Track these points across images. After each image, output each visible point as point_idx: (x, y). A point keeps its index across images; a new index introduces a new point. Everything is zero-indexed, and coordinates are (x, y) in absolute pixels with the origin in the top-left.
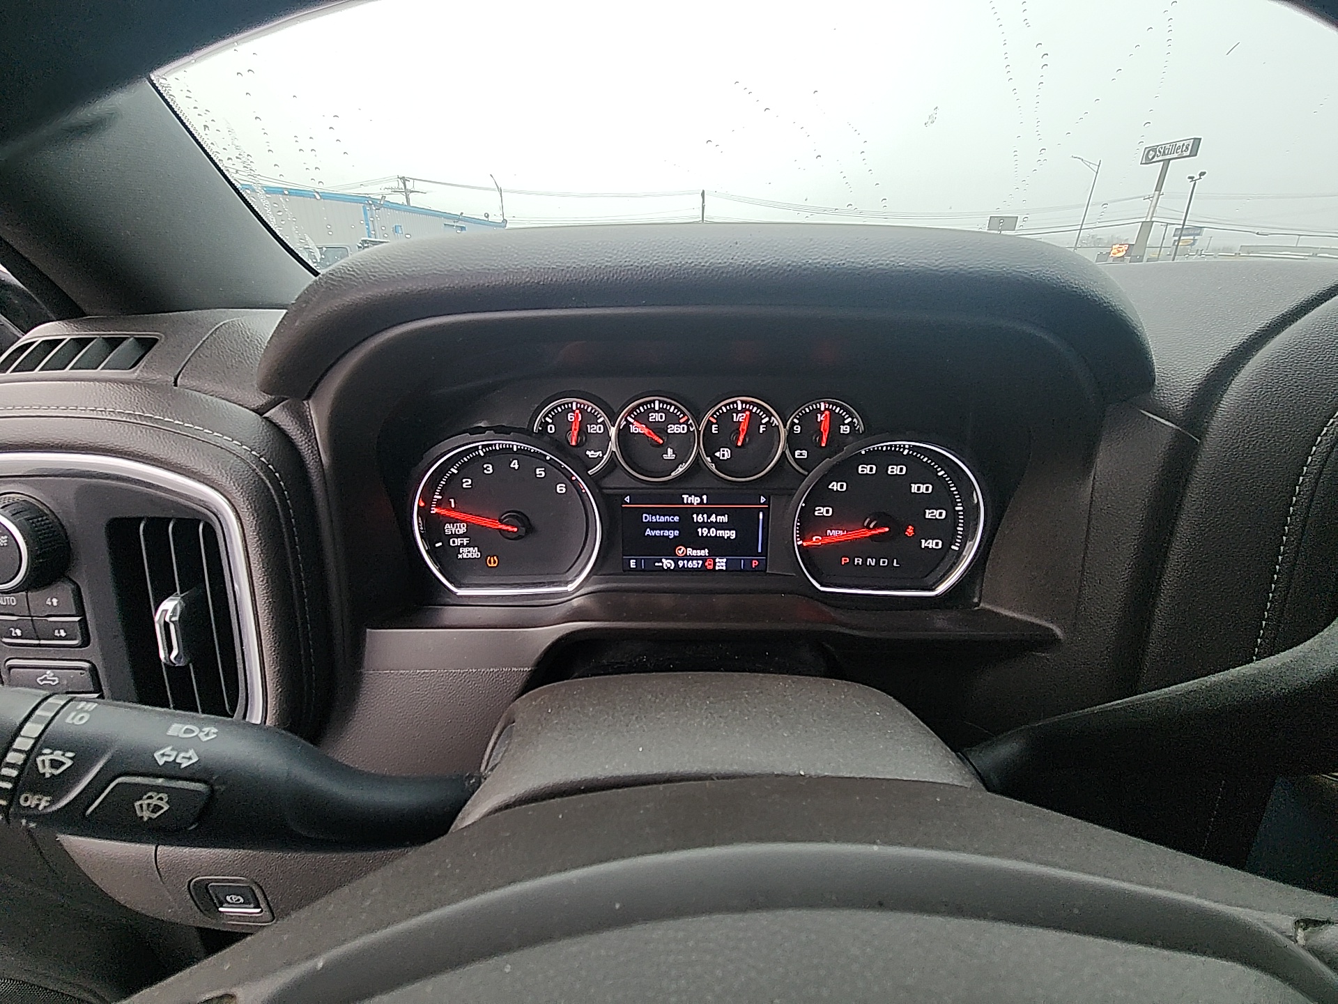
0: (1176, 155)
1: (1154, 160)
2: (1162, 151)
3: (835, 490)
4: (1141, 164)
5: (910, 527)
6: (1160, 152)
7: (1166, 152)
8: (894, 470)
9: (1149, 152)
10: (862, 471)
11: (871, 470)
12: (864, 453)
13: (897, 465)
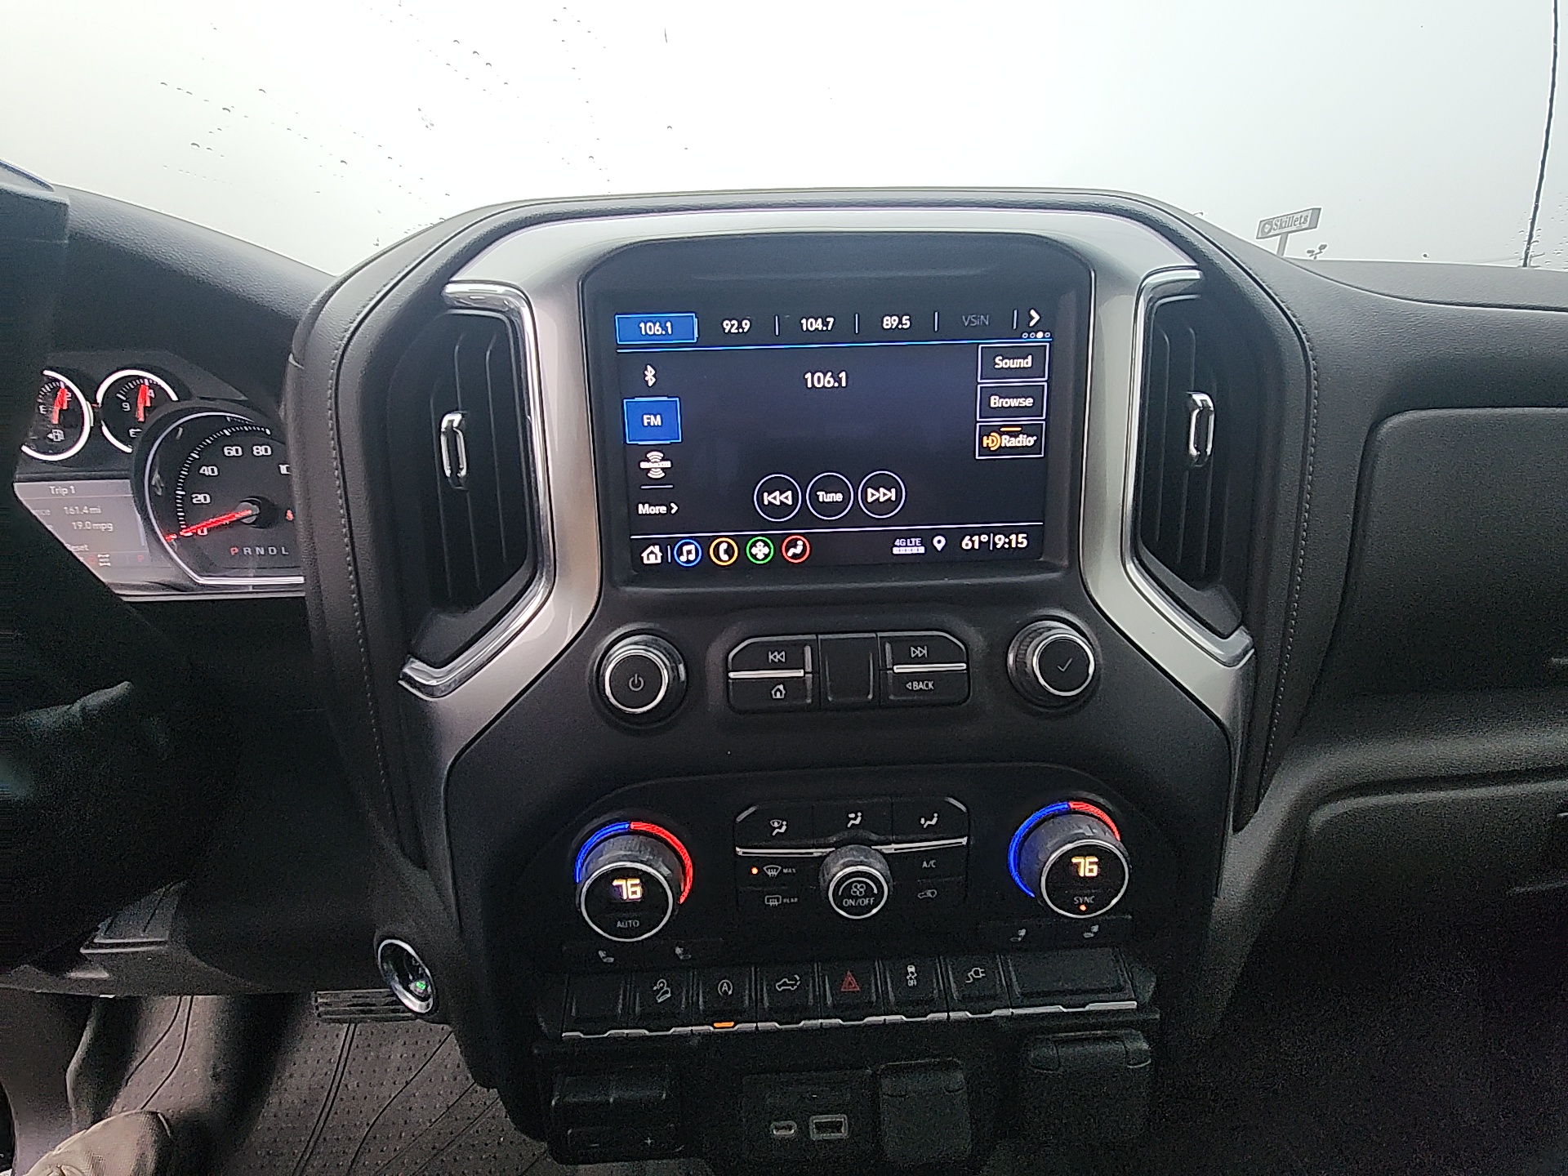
0: (1294, 228)
1: (1270, 234)
2: (1279, 224)
3: (207, 474)
4: (1257, 238)
5: (288, 511)
6: (1276, 225)
7: (1283, 225)
8: (259, 451)
9: (1265, 224)
10: (229, 453)
11: (237, 452)
12: (228, 434)
13: (261, 445)
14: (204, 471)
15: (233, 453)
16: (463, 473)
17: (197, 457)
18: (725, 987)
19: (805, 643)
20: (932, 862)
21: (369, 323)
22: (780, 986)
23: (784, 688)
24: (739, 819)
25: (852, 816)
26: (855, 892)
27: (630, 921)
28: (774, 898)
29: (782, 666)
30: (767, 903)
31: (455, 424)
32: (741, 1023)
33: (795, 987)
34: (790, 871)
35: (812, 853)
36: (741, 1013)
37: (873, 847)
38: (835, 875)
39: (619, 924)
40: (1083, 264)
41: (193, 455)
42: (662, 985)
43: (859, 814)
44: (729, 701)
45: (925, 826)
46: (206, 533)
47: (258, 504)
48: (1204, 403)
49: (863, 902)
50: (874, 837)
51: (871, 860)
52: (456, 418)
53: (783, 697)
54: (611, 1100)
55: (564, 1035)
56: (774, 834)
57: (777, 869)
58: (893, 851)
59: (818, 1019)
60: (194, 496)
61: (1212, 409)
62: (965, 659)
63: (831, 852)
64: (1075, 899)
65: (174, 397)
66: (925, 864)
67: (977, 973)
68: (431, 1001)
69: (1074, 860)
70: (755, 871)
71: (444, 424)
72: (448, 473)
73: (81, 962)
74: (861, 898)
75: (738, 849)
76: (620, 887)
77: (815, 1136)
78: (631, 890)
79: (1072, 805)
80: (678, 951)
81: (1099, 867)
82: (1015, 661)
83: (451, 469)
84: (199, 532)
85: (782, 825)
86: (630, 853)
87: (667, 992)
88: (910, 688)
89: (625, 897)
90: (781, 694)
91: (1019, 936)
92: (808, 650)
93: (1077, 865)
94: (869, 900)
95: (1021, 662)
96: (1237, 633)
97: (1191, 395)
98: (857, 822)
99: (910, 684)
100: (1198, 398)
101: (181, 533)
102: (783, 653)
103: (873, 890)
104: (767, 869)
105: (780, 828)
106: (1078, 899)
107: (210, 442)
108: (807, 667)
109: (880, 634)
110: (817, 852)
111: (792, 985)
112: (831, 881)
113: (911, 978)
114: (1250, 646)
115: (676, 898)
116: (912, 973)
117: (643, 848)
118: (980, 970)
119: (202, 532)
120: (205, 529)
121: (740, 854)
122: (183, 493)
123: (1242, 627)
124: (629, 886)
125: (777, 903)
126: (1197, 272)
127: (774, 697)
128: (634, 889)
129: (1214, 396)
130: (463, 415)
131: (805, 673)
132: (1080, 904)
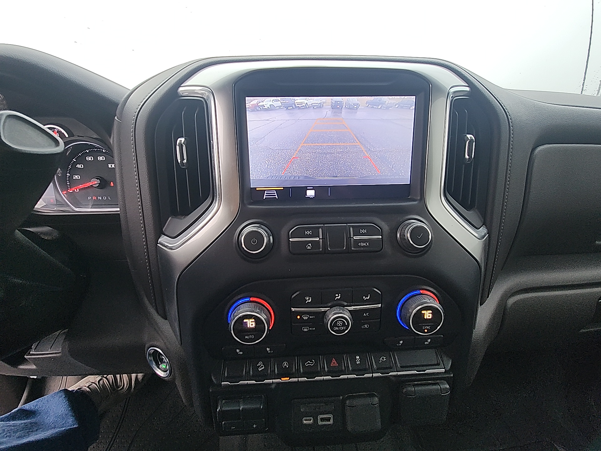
3: (79, 168)
5: (112, 182)
8: (100, 158)
10: (88, 159)
11: (91, 159)
12: (88, 152)
13: (101, 156)
14: (78, 166)
15: (90, 159)
16: (185, 161)
17: (75, 161)
18: (285, 365)
19: (319, 228)
20: (367, 314)
21: (148, 102)
22: (307, 364)
23: (311, 245)
24: (293, 297)
25: (337, 295)
26: (338, 324)
27: (250, 336)
28: (306, 328)
29: (310, 236)
30: (303, 330)
31: (182, 142)
32: (292, 378)
33: (313, 364)
34: (312, 317)
35: (321, 310)
36: (293, 374)
37: (345, 308)
38: (331, 318)
39: (246, 337)
40: (427, 82)
41: (73, 160)
42: (261, 364)
43: (340, 295)
44: (290, 250)
45: (365, 300)
46: (78, 191)
47: (99, 179)
48: (471, 138)
49: (341, 328)
50: (346, 304)
51: (345, 312)
52: (183, 140)
53: (311, 248)
54: (241, 409)
55: (222, 383)
56: (306, 302)
57: (307, 316)
58: (353, 309)
59: (322, 376)
60: (74, 176)
61: (474, 140)
62: (381, 235)
63: (328, 310)
64: (423, 327)
65: (67, 136)
66: (365, 315)
67: (383, 359)
68: (168, 372)
69: (423, 312)
70: (299, 317)
71: (178, 142)
72: (179, 161)
73: (24, 361)
74: (340, 327)
75: (292, 309)
76: (246, 322)
77: (320, 423)
78: (251, 323)
79: (421, 292)
80: (268, 349)
81: (432, 315)
82: (400, 235)
83: (181, 159)
84: (75, 190)
85: (310, 299)
86: (251, 309)
87: (262, 367)
88: (360, 245)
89: (248, 327)
90: (310, 247)
91: (400, 344)
92: (320, 230)
93: (424, 314)
94: (344, 328)
95: (402, 235)
96: (482, 227)
97: (466, 135)
98: (339, 298)
99: (360, 243)
100: (469, 136)
101: (68, 191)
102: (311, 231)
103: (345, 323)
104: (303, 316)
105: (309, 300)
106: (424, 327)
107: (80, 155)
108: (320, 237)
109: (348, 224)
110: (323, 309)
111: (312, 364)
112: (329, 320)
113: (358, 361)
114: (487, 233)
115: (268, 327)
116: (358, 359)
117: (255, 307)
118: (384, 358)
119: (77, 190)
120: (78, 189)
121: (293, 310)
122: (69, 175)
123: (483, 226)
124: (250, 322)
125: (307, 330)
126: (468, 88)
127: (307, 248)
128: (252, 323)
129: (475, 135)
130: (185, 138)
131: (320, 239)
132: (425, 329)
